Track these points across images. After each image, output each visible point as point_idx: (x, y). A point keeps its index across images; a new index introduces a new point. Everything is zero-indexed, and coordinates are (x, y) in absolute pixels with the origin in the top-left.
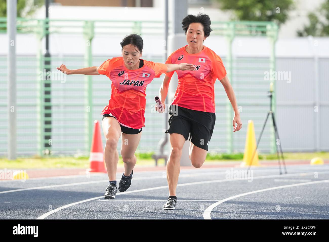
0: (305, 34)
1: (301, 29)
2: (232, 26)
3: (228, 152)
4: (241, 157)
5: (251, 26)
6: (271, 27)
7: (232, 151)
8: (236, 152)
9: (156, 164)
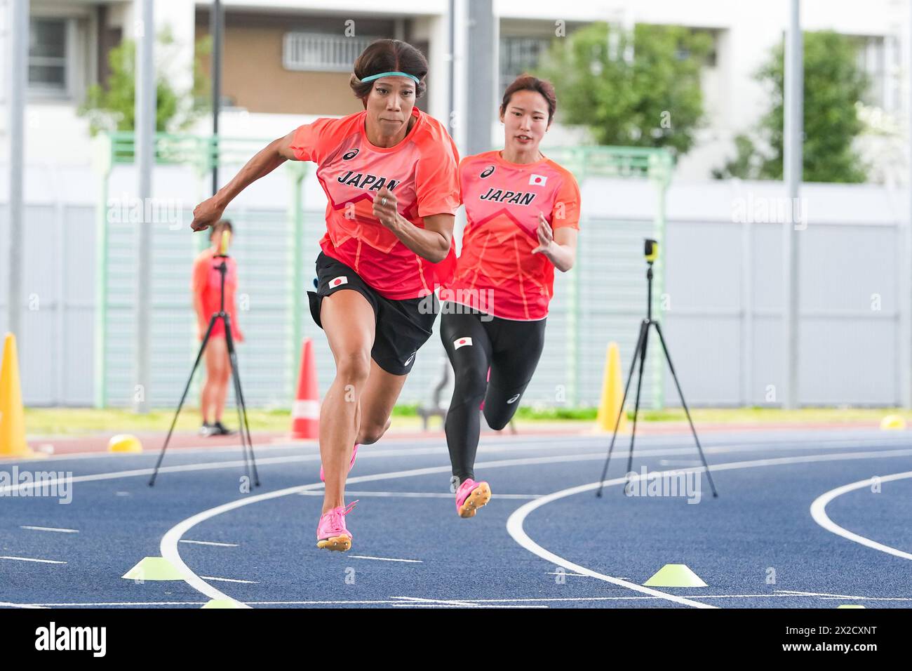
0: (729, 174)
1: (721, 165)
2: (581, 155)
3: (570, 406)
4: (593, 415)
5: (620, 157)
6: (658, 159)
7: (577, 401)
8: (584, 406)
9: (426, 426)
